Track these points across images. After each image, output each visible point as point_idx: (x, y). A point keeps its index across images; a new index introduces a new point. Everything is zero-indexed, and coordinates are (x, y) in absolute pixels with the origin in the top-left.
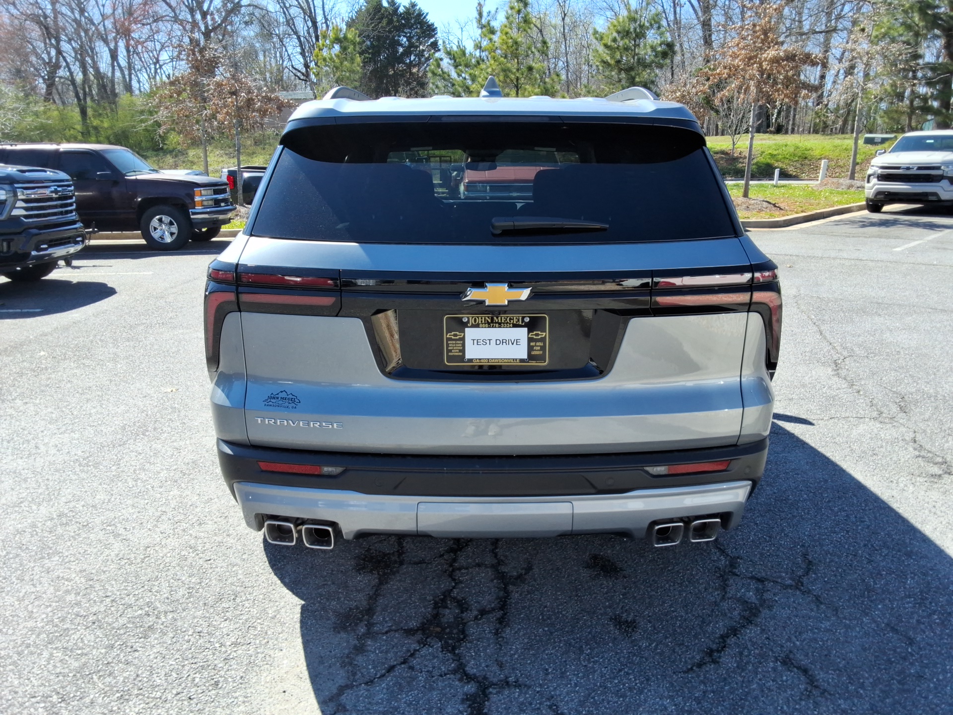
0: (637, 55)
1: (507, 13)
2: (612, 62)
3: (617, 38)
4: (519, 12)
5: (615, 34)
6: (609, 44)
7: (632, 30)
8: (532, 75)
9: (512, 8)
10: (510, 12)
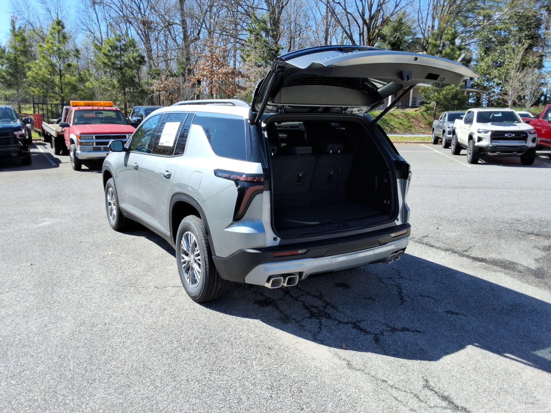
0: (123, 60)
1: (51, 31)
2: (110, 64)
3: (111, 50)
4: (59, 32)
5: (110, 48)
6: (106, 53)
7: (119, 46)
8: (70, 68)
9: (54, 29)
10: (53, 31)
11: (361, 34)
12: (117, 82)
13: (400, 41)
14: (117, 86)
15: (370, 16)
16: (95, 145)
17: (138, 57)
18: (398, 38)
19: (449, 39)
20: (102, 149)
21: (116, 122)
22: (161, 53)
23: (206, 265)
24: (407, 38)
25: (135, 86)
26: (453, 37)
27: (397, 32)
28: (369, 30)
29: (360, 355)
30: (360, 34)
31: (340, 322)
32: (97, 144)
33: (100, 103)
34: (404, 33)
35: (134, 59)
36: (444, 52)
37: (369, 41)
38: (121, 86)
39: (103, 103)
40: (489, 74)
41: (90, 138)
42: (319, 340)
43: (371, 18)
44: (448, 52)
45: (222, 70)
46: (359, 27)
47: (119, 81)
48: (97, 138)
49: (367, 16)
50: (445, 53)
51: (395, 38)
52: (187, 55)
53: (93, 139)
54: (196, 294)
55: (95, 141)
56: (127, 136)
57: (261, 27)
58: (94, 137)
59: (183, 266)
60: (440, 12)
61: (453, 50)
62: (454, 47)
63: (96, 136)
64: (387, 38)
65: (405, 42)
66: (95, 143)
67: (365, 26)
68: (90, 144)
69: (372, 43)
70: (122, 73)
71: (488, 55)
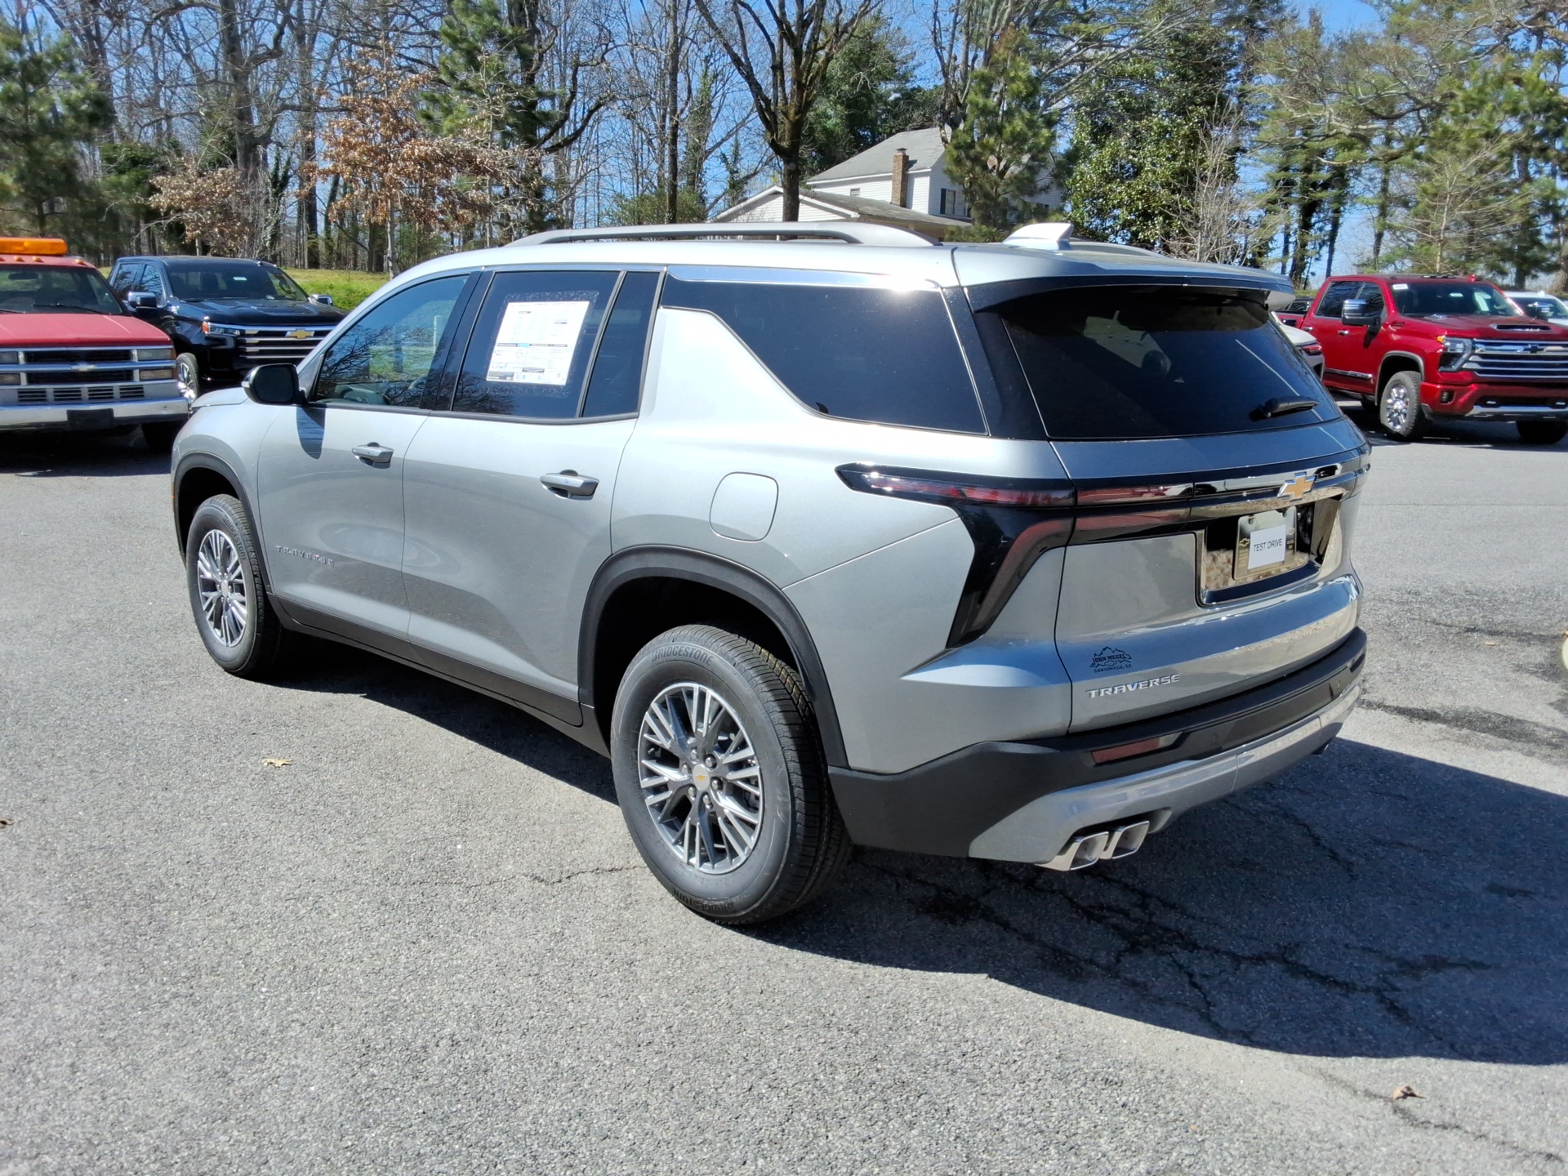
0: (33, 111)
7: (16, 65)
11: (777, 68)
12: (16, 181)
13: (868, 96)
14: (15, 194)
15: (801, 16)
16: (24, 384)
17: (83, 101)
18: (865, 86)
19: (1021, 92)
20: (50, 396)
21: (86, 306)
22: (140, 94)
23: (793, 799)
24: (884, 87)
25: (76, 195)
26: (1031, 89)
27: (859, 70)
28: (797, 55)
29: (1398, 1070)
30: (774, 68)
31: (1237, 959)
32: (33, 378)
33: (21, 244)
34: (879, 72)
35: (71, 105)
36: (1009, 129)
37: (798, 88)
38: (29, 194)
39: (32, 244)
40: (1104, 196)
41: (6, 358)
42: (1235, 1032)
43: (803, 25)
44: (1018, 129)
45: (412, 149)
46: (772, 45)
47: (20, 178)
48: (31, 358)
49: (792, 18)
50: (1012, 133)
51: (854, 84)
52: (240, 102)
53: (17, 363)
54: (734, 900)
55: (23, 368)
56: (135, 353)
57: (485, 27)
58: (21, 356)
59: (651, 800)
60: (990, 17)
61: (1031, 124)
62: (1035, 118)
63: (27, 354)
64: (834, 83)
65: (881, 98)
66: (23, 377)
67: (785, 43)
68: (10, 378)
69: (808, 95)
70: (31, 153)
71: (1102, 146)
